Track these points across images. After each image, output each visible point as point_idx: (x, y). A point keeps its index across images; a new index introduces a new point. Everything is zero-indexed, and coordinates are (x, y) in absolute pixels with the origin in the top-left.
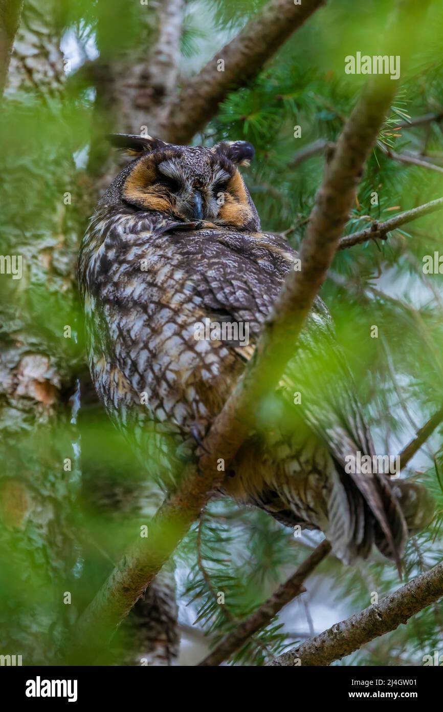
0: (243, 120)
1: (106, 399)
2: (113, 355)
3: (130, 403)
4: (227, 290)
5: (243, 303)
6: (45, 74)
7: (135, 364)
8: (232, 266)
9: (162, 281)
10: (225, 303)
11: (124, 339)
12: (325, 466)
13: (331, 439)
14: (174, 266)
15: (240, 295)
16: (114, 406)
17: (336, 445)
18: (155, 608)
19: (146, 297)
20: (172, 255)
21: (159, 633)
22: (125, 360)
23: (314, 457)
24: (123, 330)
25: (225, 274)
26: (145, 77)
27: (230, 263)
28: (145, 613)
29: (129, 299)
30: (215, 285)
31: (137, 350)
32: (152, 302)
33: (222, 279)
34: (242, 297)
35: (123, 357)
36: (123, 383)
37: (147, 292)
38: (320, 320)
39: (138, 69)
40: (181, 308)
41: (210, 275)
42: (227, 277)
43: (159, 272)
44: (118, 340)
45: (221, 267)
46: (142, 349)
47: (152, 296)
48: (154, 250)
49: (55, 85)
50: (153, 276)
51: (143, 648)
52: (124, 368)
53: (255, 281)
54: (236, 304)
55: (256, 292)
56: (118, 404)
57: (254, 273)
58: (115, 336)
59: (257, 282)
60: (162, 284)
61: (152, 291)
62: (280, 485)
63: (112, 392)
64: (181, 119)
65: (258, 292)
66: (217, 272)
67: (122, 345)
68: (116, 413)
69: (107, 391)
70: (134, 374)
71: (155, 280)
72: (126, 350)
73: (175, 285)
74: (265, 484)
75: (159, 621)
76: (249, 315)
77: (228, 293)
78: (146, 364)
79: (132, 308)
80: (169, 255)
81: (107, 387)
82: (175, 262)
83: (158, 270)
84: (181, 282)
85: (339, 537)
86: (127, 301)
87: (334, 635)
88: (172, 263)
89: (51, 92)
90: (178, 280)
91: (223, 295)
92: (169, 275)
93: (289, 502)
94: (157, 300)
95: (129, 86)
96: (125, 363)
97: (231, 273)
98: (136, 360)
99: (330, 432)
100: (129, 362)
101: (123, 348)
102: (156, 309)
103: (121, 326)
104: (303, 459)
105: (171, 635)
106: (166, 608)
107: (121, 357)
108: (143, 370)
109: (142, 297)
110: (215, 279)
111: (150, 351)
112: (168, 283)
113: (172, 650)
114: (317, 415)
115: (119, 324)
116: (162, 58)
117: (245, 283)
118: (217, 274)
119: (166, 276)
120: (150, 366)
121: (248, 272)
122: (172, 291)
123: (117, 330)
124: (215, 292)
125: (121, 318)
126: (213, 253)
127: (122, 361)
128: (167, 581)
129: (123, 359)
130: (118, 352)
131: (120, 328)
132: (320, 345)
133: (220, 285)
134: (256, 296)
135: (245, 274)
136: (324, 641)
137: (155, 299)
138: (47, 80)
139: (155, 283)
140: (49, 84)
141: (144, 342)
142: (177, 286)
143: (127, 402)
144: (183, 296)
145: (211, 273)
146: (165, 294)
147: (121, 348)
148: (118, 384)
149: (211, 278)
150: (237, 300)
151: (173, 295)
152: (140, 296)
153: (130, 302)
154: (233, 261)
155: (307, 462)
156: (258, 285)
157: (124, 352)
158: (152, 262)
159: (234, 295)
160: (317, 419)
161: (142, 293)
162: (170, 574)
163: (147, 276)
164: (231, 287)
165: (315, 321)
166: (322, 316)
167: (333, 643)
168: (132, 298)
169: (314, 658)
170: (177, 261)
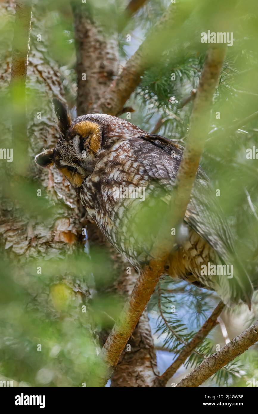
0: (154, 83)
1: (104, 232)
2: (105, 209)
3: (116, 231)
4: (154, 170)
5: (162, 177)
6: (49, 73)
7: (117, 214)
8: (156, 157)
9: (128, 169)
10: (153, 177)
11: (110, 201)
12: (215, 258)
13: (211, 241)
14: (133, 161)
15: (160, 172)
16: (109, 234)
17: (214, 244)
18: (142, 342)
19: (120, 179)
20: (132, 155)
21: (146, 354)
22: (111, 212)
23: (209, 254)
24: (110, 196)
25: (152, 162)
26: (102, 67)
27: (155, 155)
28: (137, 345)
29: (112, 180)
30: (147, 168)
31: (118, 207)
32: (124, 181)
33: (151, 165)
34: (162, 174)
35: (110, 211)
36: (110, 222)
37: (121, 176)
38: (204, 183)
39: (98, 64)
40: (139, 183)
41: (145, 163)
42: (154, 163)
43: (126, 164)
44: (107, 202)
45: (151, 158)
46: (120, 206)
47: (124, 177)
48: (123, 152)
49: (55, 78)
50: (123, 167)
51: (138, 364)
52: (111, 217)
53: (168, 164)
54: (159, 177)
55: (169, 170)
56: (110, 233)
57: (168, 160)
58: (105, 199)
59: (169, 164)
60: (128, 171)
61: (123, 175)
62: (193, 268)
63: (106, 227)
64: (122, 86)
65: (170, 170)
66: (148, 161)
67: (109, 204)
68: (110, 237)
69: (104, 227)
70: (117, 219)
71: (124, 169)
72: (111, 207)
73: (134, 171)
74: (186, 269)
75: (145, 348)
76: (166, 182)
77: (155, 172)
78: (123, 214)
79: (114, 184)
80: (130, 155)
81: (103, 226)
82: (133, 159)
83: (125, 163)
84: (137, 168)
85: (226, 294)
86: (111, 180)
87: (234, 344)
88: (132, 159)
89: (53, 82)
90: (135, 168)
91: (152, 173)
92: (130, 165)
93: (198, 277)
94: (126, 180)
95: (94, 73)
96: (111, 214)
97: (156, 161)
98: (118, 212)
99: (210, 237)
100: (114, 213)
101: (110, 206)
102: (126, 185)
103: (109, 194)
104: (204, 256)
105: (152, 355)
106: (148, 341)
107: (109, 210)
108: (122, 217)
109: (119, 178)
110: (147, 165)
111: (125, 207)
112: (131, 170)
113: (153, 362)
114: (203, 230)
115: (107, 193)
116: (110, 56)
117: (163, 165)
118: (148, 162)
119: (129, 166)
120: (125, 214)
121: (164, 159)
122: (134, 174)
123: (107, 197)
124: (148, 171)
125: (108, 190)
126: (147, 151)
127: (109, 213)
128: (147, 327)
129: (110, 212)
130: (107, 208)
131: (108, 195)
132: (202, 195)
133: (150, 168)
134: (169, 172)
135: (163, 161)
136: (229, 348)
137: (125, 179)
138: (50, 76)
139: (124, 170)
140: (52, 78)
141: (121, 202)
142: (136, 171)
143: (114, 231)
144: (139, 176)
145: (145, 162)
146: (130, 176)
147: (109, 206)
148: (108, 223)
149: (145, 164)
150: (159, 175)
151: (134, 176)
152: (117, 178)
153: (113, 181)
154: (157, 154)
155: (206, 257)
156: (170, 166)
157: (111, 208)
158: (122, 159)
159: (157, 173)
160: (203, 231)
161: (118, 176)
162: (147, 323)
163: (120, 167)
164: (156, 169)
165: (201, 183)
166: (205, 181)
167: (234, 348)
168: (114, 179)
169: (225, 357)
170: (134, 158)
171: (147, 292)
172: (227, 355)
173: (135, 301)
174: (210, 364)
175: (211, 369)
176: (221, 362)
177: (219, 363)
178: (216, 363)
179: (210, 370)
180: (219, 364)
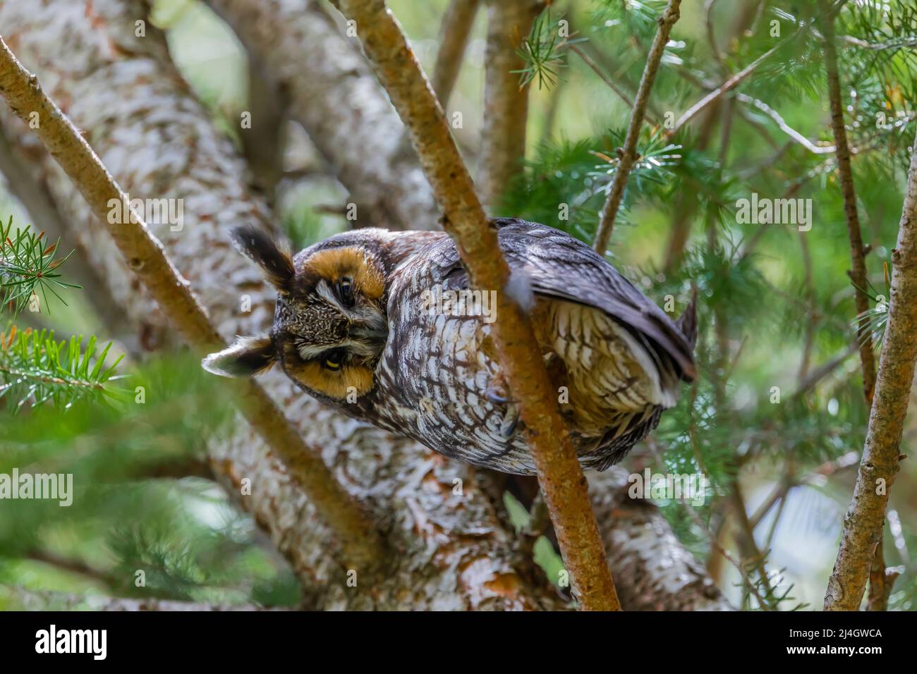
7: (429, 380)
31: (425, 365)
46: (428, 359)
72: (418, 376)
87: (850, 523)
111: (435, 354)
120: (441, 366)
136: (847, 537)
167: (854, 531)
169: (851, 560)
171: (567, 492)
172: (852, 553)
173: (562, 527)
174: (834, 594)
175: (842, 603)
176: (852, 576)
177: (848, 580)
178: (844, 584)
179: (841, 605)
180: (850, 581)
